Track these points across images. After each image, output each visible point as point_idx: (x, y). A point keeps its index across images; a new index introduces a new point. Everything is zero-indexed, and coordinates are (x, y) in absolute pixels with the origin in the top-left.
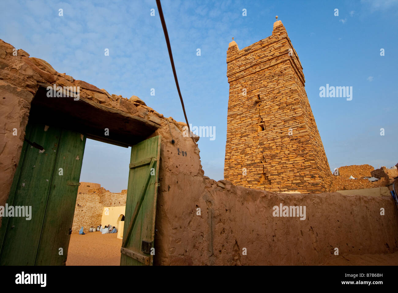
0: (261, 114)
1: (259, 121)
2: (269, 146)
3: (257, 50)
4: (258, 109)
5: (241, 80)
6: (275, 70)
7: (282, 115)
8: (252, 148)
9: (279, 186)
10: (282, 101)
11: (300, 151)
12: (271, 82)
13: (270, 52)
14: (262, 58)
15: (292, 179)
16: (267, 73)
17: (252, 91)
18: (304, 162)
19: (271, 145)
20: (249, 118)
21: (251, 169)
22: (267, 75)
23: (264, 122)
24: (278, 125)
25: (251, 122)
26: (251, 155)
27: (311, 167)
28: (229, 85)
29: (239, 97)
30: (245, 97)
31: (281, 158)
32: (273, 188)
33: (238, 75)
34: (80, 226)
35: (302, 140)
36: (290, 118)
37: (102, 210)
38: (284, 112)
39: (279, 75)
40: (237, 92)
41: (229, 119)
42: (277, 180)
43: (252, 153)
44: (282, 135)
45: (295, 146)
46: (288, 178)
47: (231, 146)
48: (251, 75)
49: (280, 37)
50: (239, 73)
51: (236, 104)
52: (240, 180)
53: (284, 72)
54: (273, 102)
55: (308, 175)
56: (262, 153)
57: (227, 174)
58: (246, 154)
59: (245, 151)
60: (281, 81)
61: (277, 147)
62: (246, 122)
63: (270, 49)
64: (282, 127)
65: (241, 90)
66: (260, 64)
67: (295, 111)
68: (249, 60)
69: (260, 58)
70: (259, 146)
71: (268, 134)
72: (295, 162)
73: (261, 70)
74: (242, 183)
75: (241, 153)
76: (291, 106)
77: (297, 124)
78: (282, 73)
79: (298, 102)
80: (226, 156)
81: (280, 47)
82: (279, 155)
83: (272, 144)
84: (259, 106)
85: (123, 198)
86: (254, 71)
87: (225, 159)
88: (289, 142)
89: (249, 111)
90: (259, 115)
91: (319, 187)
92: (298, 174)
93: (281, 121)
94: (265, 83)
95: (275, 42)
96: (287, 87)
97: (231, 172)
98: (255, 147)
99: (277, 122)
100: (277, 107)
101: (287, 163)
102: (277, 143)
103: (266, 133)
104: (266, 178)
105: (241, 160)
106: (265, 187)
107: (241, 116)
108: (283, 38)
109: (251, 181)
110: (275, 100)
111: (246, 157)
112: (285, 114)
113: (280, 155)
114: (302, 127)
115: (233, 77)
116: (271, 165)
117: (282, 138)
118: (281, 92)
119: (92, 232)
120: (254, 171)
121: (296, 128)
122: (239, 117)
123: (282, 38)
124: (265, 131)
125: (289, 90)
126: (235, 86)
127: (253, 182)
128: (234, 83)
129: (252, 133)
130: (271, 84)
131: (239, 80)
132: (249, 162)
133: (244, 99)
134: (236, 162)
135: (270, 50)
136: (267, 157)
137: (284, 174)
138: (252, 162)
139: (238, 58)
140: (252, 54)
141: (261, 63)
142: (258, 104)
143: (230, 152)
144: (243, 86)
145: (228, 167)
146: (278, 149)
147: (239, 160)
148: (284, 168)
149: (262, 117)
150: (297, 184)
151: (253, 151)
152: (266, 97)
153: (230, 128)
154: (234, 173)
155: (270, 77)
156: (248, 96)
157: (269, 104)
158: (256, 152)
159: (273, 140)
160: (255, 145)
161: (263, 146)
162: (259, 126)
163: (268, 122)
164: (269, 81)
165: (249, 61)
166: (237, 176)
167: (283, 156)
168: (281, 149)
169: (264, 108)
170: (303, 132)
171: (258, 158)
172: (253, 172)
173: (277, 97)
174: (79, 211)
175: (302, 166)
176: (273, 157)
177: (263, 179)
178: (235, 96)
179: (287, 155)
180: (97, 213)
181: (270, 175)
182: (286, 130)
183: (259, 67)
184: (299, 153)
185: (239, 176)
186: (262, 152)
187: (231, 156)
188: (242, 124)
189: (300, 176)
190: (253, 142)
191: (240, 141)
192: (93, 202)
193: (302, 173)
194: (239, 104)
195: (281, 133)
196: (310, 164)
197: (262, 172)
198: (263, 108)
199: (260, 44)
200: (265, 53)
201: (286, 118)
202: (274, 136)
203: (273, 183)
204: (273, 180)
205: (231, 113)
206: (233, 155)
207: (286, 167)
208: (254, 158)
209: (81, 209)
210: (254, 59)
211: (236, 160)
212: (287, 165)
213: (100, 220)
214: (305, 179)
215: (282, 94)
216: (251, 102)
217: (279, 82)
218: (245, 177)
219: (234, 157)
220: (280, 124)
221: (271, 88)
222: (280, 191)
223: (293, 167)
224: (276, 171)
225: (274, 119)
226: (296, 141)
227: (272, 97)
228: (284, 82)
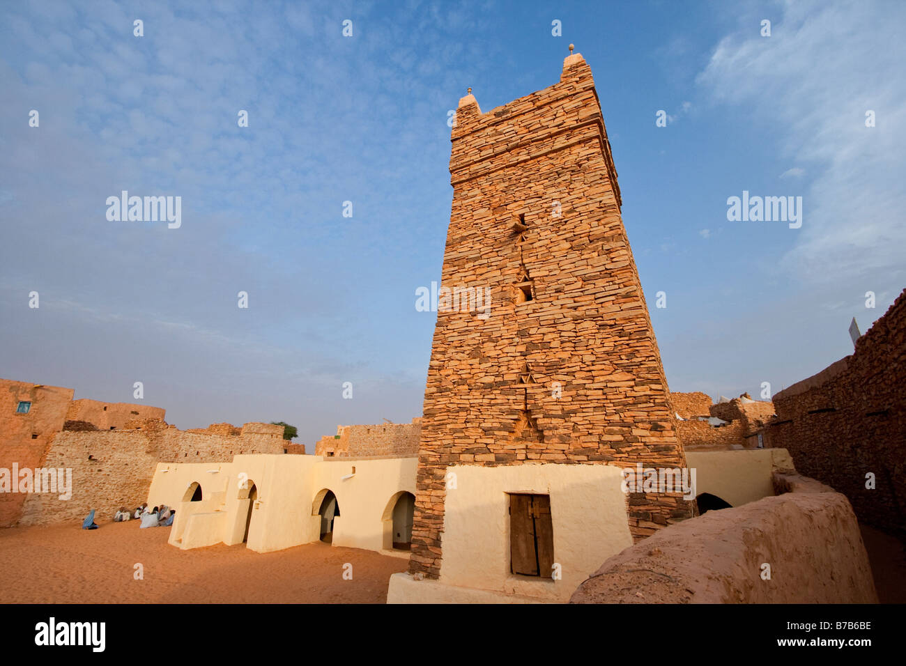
0: (525, 261)
1: (520, 276)
2: (543, 340)
3: (524, 114)
4: (519, 249)
5: (482, 180)
6: (564, 160)
7: (577, 264)
8: (500, 342)
9: (565, 447)
10: (578, 231)
11: (623, 357)
12: (553, 186)
13: (554, 119)
14: (536, 131)
15: (601, 431)
16: (545, 166)
17: (506, 205)
18: (632, 387)
19: (546, 339)
20: (495, 268)
21: (493, 396)
22: (544, 170)
23: (532, 279)
24: (567, 288)
25: (501, 278)
26: (496, 360)
27: (652, 401)
28: (453, 190)
29: (475, 218)
30: (489, 218)
31: (572, 374)
32: (548, 451)
33: (476, 168)
34: (89, 507)
35: (629, 327)
36: (598, 273)
37: (152, 470)
38: (583, 257)
39: (573, 171)
40: (470, 208)
41: (446, 270)
42: (561, 431)
43: (498, 357)
44: (577, 313)
45: (609, 344)
46: (590, 426)
47: (446, 336)
48: (507, 170)
49: (579, 87)
50: (478, 164)
51: (465, 234)
52: (464, 426)
53: (586, 164)
54: (557, 232)
55: (642, 422)
56: (523, 358)
57: (429, 407)
58: (484, 359)
59: (482, 350)
60: (577, 185)
61: (562, 342)
62: (487, 279)
63: (555, 112)
64: (576, 294)
65: (480, 202)
66: (528, 144)
67: (612, 255)
68: (503, 135)
69: (529, 132)
70: (517, 340)
71: (540, 310)
72: (609, 385)
73: (531, 159)
74: (467, 434)
75: (472, 355)
76: (600, 243)
77: (617, 287)
78: (580, 166)
79: (620, 235)
80: (432, 360)
81: (577, 109)
82: (567, 365)
83: (551, 336)
84: (523, 240)
85: (208, 442)
86: (514, 160)
87: (429, 369)
88: (594, 331)
89: (497, 252)
90: (520, 262)
91: (673, 456)
92: (616, 418)
93: (575, 279)
94: (540, 189)
95: (567, 97)
96: (591, 199)
97: (443, 401)
98: (506, 342)
99: (564, 280)
100: (567, 245)
101: (587, 386)
102: (563, 334)
103: (537, 306)
104: (532, 423)
105: (470, 373)
106: (527, 448)
107: (477, 263)
108: (586, 89)
109: (491, 429)
110: (562, 228)
111: (484, 366)
112: (584, 262)
113: (570, 365)
114: (627, 296)
115: (464, 172)
116: (545, 390)
117: (576, 320)
118: (577, 210)
119: (121, 520)
120: (502, 404)
121: (613, 298)
122: (472, 264)
123: (584, 88)
124: (533, 301)
125: (598, 205)
126: (466, 192)
127: (496, 433)
128: (466, 186)
129: (502, 306)
130: (553, 189)
131: (478, 179)
132: (490, 379)
133: (486, 223)
134: (456, 377)
135: (555, 115)
136: (535, 369)
137: (578, 414)
138: (498, 379)
139: (478, 131)
140: (511, 122)
141: (533, 142)
142: (519, 237)
143: (443, 349)
144: (486, 194)
145: (434, 390)
146: (567, 349)
147: (465, 371)
148: (579, 398)
149: (527, 268)
150: (613, 445)
151: (500, 352)
152: (541, 220)
154: (451, 406)
155: (551, 175)
156: (497, 216)
157: (547, 237)
158: (509, 355)
159: (554, 325)
160: (507, 335)
161: (528, 340)
162: (520, 291)
163: (542, 279)
164: (548, 184)
165: (503, 137)
166: (457, 414)
167: (578, 368)
168: (573, 349)
169: (535, 245)
170: (631, 309)
171: (513, 369)
172: (498, 404)
173: (566, 222)
174: (92, 471)
175: (626, 397)
176: (552, 369)
177: (522, 426)
178: (464, 217)
179: (588, 366)
180: (137, 477)
181: (541, 416)
182: (588, 303)
183: (527, 152)
184: (622, 362)
185: (461, 414)
186: (524, 355)
187: (444, 361)
188: (478, 283)
189: (623, 423)
190: (502, 328)
191: (470, 324)
192: (130, 451)
193: (628, 416)
194: (475, 235)
195: (575, 308)
196: (648, 393)
197: (522, 407)
198: (531, 246)
199: (531, 101)
200: (542, 120)
201: (589, 271)
202: (556, 317)
203: (550, 438)
204: (550, 429)
205: (454, 255)
206: (451, 359)
207: (585, 398)
208: (503, 369)
209: (95, 468)
210: (516, 133)
211: (456, 372)
212: (589, 393)
213: (145, 493)
214: (636, 432)
215: (580, 214)
216: (503, 230)
217: (571, 186)
218: (477, 417)
219: (452, 363)
220: (572, 287)
221: (552, 200)
222: (568, 462)
223: (604, 397)
224: (559, 407)
225: (557, 272)
226: (612, 330)
227: (554, 220)
228: (584, 186)
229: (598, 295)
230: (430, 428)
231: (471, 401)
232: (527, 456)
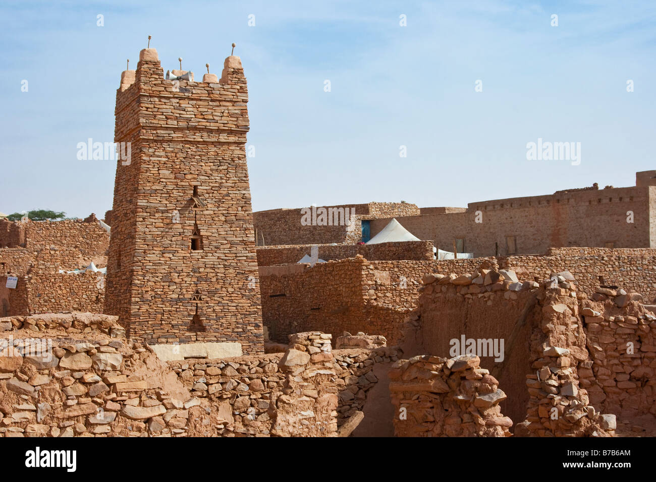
0: (198, 222)
1: (194, 232)
2: (207, 276)
4: (194, 212)
5: (165, 145)
6: (224, 152)
7: (228, 233)
8: (182, 274)
9: (216, 334)
10: (230, 211)
11: (247, 291)
12: (217, 170)
13: (222, 116)
14: (209, 121)
15: (233, 327)
16: (213, 150)
17: (185, 174)
18: (249, 306)
19: (209, 276)
21: (178, 306)
23: (201, 236)
24: (222, 246)
25: (182, 231)
26: (179, 285)
29: (161, 176)
30: (172, 181)
31: (222, 298)
32: (208, 336)
36: (239, 241)
38: (232, 229)
39: (229, 164)
40: (157, 166)
41: (141, 214)
42: (215, 327)
43: (180, 283)
44: (226, 263)
45: (241, 283)
46: (229, 324)
47: (144, 264)
49: (239, 95)
50: (164, 129)
51: (153, 188)
52: (160, 322)
54: (218, 207)
56: (195, 285)
57: (136, 310)
58: (171, 283)
59: (170, 278)
60: (231, 176)
61: (217, 279)
62: (172, 228)
63: (223, 111)
64: (226, 252)
65: (164, 164)
66: (202, 129)
67: (247, 232)
68: (185, 113)
69: (204, 119)
70: (192, 274)
71: (206, 258)
72: (239, 305)
73: (203, 142)
74: (162, 327)
75: (163, 280)
76: (242, 222)
77: (247, 252)
79: (252, 220)
81: (237, 115)
82: (219, 292)
83: (211, 274)
84: (197, 207)
86: (191, 138)
88: (234, 275)
89: (179, 210)
90: (194, 222)
92: (241, 321)
93: (226, 242)
94: (208, 169)
95: (231, 101)
96: (239, 190)
97: (145, 307)
98: (185, 274)
99: (220, 241)
100: (223, 218)
101: (229, 304)
102: (218, 274)
103: (204, 254)
104: (200, 322)
105: (162, 291)
106: (196, 335)
107: (164, 215)
109: (177, 325)
110: (221, 205)
111: (171, 287)
112: (232, 233)
113: (221, 293)
114: (252, 259)
115: (152, 132)
116: (207, 305)
117: (226, 267)
118: (231, 195)
120: (183, 311)
121: (245, 258)
122: (161, 215)
123: (243, 100)
124: (202, 251)
125: (242, 196)
126: (153, 150)
128: (152, 144)
129: (182, 250)
130: (217, 173)
132: (175, 296)
133: (170, 184)
135: (223, 113)
136: (203, 292)
137: (224, 318)
138: (181, 297)
139: (164, 97)
140: (191, 102)
141: (205, 128)
142: (195, 204)
143: (142, 273)
144: (169, 158)
145: (138, 299)
146: (219, 283)
147: (159, 290)
148: (225, 310)
149: (199, 228)
150: (238, 333)
151: (182, 280)
152: (208, 195)
153: (143, 230)
154: (150, 310)
155: (216, 161)
156: (178, 181)
157: (212, 209)
158: (187, 282)
159: (214, 268)
160: (185, 270)
161: (199, 275)
162: (191, 240)
163: (208, 237)
164: (214, 167)
165: (184, 115)
166: (155, 316)
167: (225, 294)
168: (223, 284)
169: (204, 213)
170: (253, 266)
171: (189, 291)
172: (181, 311)
173: (223, 202)
175: (246, 311)
176: (212, 293)
178: (152, 172)
179: (230, 294)
181: (205, 319)
182: (232, 258)
183: (201, 135)
184: (246, 293)
185: (158, 315)
186: (196, 283)
187: (144, 281)
188: (165, 230)
189: (243, 324)
190: (183, 265)
191: (161, 259)
193: (246, 320)
194: (162, 192)
196: (256, 310)
197: (195, 313)
198: (201, 213)
200: (214, 113)
201: (234, 239)
202: (215, 263)
203: (209, 330)
204: (209, 326)
205: (145, 203)
206: (148, 281)
207: (228, 311)
210: (195, 115)
211: (152, 290)
212: (230, 308)
214: (249, 328)
215: (232, 199)
216: (182, 194)
217: (228, 176)
218: (168, 318)
219: (150, 283)
220: (225, 246)
221: (216, 182)
222: (217, 341)
223: (237, 310)
224: (214, 315)
225: (216, 235)
226: (243, 276)
227: (217, 198)
228: (235, 179)
229: (238, 255)
230: (137, 323)
231: (164, 309)
232: (197, 339)
